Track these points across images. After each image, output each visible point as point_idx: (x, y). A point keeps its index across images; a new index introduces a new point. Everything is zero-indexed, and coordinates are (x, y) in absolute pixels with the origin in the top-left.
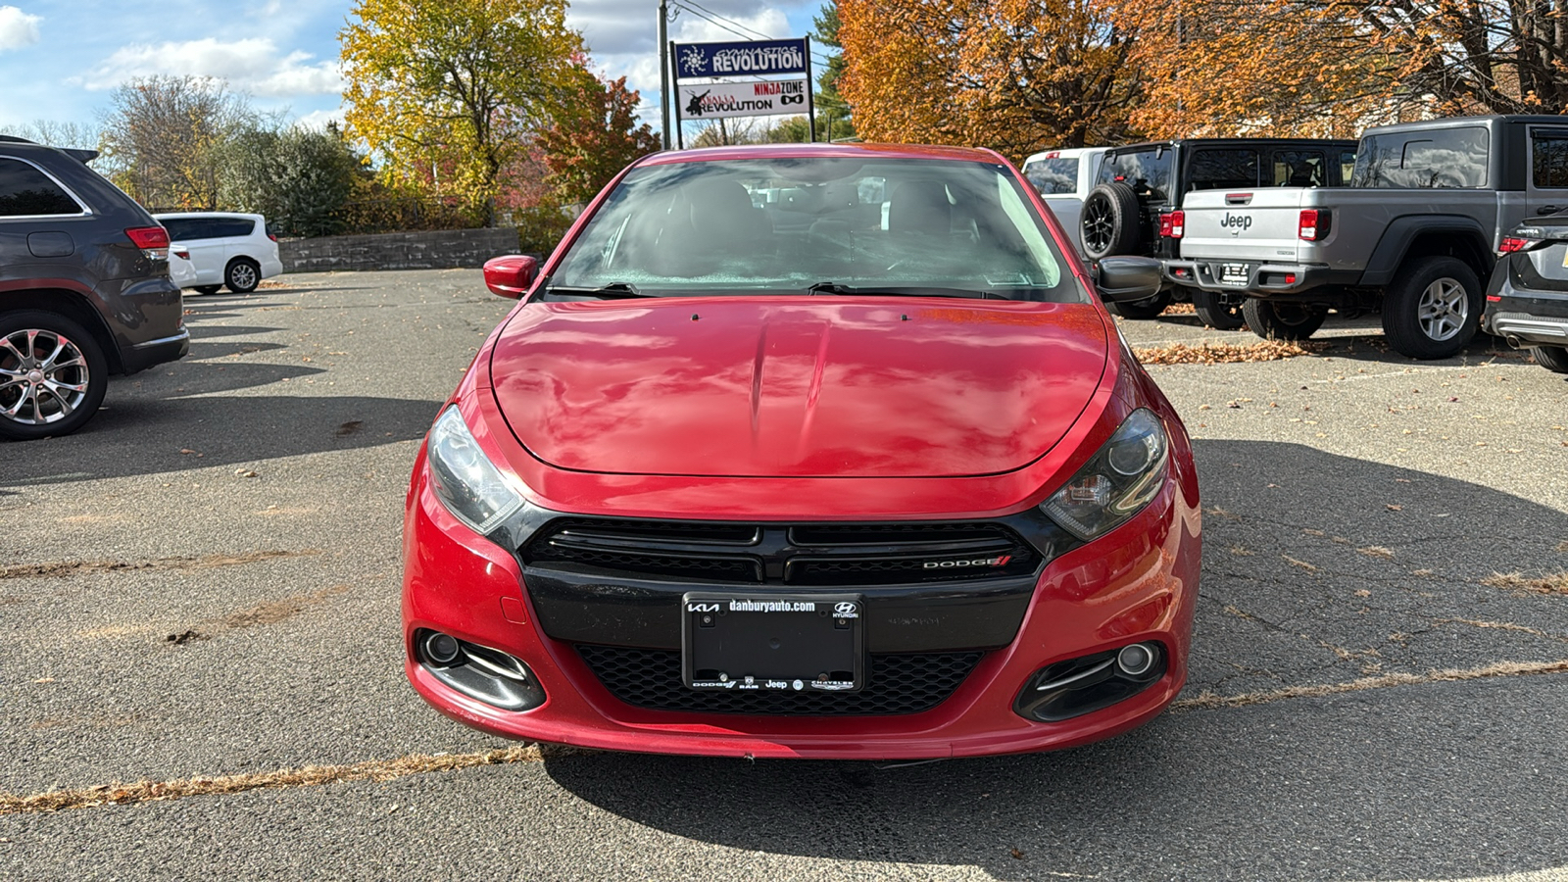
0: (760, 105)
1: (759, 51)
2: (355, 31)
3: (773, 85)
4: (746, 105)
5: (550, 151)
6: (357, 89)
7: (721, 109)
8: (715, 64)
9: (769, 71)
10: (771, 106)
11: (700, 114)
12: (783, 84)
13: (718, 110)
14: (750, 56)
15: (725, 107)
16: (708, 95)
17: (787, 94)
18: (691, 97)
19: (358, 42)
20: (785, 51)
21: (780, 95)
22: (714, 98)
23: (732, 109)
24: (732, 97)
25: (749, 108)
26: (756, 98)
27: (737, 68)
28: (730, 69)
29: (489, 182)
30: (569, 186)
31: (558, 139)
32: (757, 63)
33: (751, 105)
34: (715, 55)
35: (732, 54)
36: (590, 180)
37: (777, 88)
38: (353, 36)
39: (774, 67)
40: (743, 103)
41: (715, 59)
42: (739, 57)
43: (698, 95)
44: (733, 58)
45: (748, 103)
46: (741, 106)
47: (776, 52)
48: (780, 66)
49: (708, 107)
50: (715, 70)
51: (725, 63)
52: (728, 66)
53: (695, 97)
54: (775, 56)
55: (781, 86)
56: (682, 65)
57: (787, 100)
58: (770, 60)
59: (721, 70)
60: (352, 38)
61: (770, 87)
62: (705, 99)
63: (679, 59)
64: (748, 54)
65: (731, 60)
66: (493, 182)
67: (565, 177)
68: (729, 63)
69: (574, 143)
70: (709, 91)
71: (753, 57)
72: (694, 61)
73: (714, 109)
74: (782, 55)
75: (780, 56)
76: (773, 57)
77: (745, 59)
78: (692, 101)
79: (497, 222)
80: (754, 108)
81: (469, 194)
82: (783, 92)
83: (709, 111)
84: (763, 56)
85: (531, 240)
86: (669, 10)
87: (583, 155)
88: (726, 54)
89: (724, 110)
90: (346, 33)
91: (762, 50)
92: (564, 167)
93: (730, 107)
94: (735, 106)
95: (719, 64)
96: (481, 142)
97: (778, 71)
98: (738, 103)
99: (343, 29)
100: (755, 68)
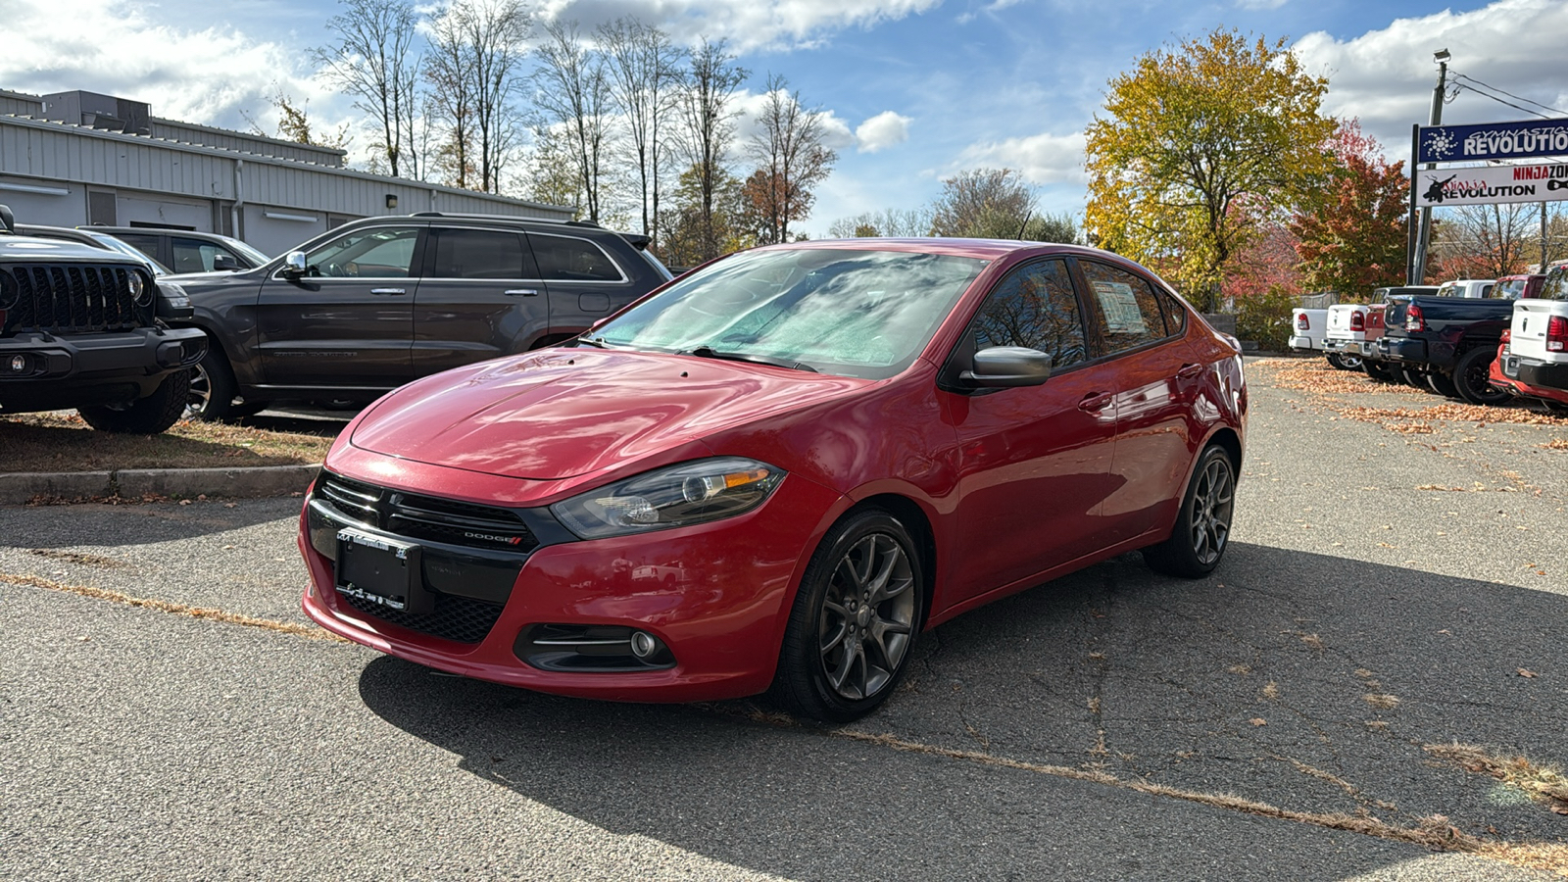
0: (1519, 191)
1: (1525, 132)
2: (1101, 126)
3: (1539, 168)
4: (1500, 191)
5: (1305, 239)
6: (1101, 179)
7: (1467, 195)
8: (1467, 147)
9: (1537, 153)
10: (1533, 192)
11: (1440, 200)
12: (1553, 168)
13: (1463, 196)
14: (1512, 138)
15: (1473, 193)
16: (1453, 180)
17: (1556, 179)
18: (1432, 183)
19: (1104, 136)
20: (1560, 131)
21: (1548, 180)
22: (1460, 183)
23: (1482, 195)
24: (1483, 182)
25: (1503, 194)
26: (1514, 183)
27: (1493, 151)
28: (1485, 152)
29: (1214, 268)
30: (1318, 274)
31: (1314, 226)
32: (1521, 144)
33: (1507, 191)
34: (1468, 138)
35: (1488, 137)
36: (1342, 268)
37: (1543, 172)
38: (1100, 131)
39: (1542, 148)
40: (1497, 189)
41: (1467, 141)
42: (1498, 139)
43: (1439, 181)
44: (1490, 140)
45: (1503, 189)
46: (1493, 192)
47: (1548, 133)
48: (1551, 148)
49: (1452, 193)
50: (1466, 153)
51: (1479, 146)
52: (1482, 149)
53: (1435, 183)
54: (1546, 137)
55: (1550, 170)
56: (1424, 150)
57: (1556, 185)
58: (1538, 142)
59: (1473, 153)
60: (1098, 132)
61: (1535, 171)
62: (1449, 184)
63: (1422, 143)
64: (1509, 135)
65: (1487, 143)
66: (1218, 268)
67: (1317, 265)
68: (1485, 146)
69: (1330, 231)
70: (1454, 176)
71: (1516, 139)
72: (1441, 144)
73: (1459, 195)
74: (1555, 136)
75: (1552, 136)
76: (1543, 138)
77: (1508, 141)
78: (1432, 187)
79: (1216, 308)
80: (1510, 194)
81: (1191, 279)
82: (1551, 176)
83: (1452, 197)
84: (1530, 138)
85: (1248, 328)
86: (1446, 91)
87: (1339, 242)
88: (1482, 136)
89: (1471, 195)
90: (1093, 128)
91: (1529, 131)
92: (1316, 255)
93: (1480, 193)
94: (1485, 192)
95: (1471, 148)
96: (1213, 230)
97: (1547, 153)
98: (1490, 189)
99: (1092, 125)
100: (1517, 150)
